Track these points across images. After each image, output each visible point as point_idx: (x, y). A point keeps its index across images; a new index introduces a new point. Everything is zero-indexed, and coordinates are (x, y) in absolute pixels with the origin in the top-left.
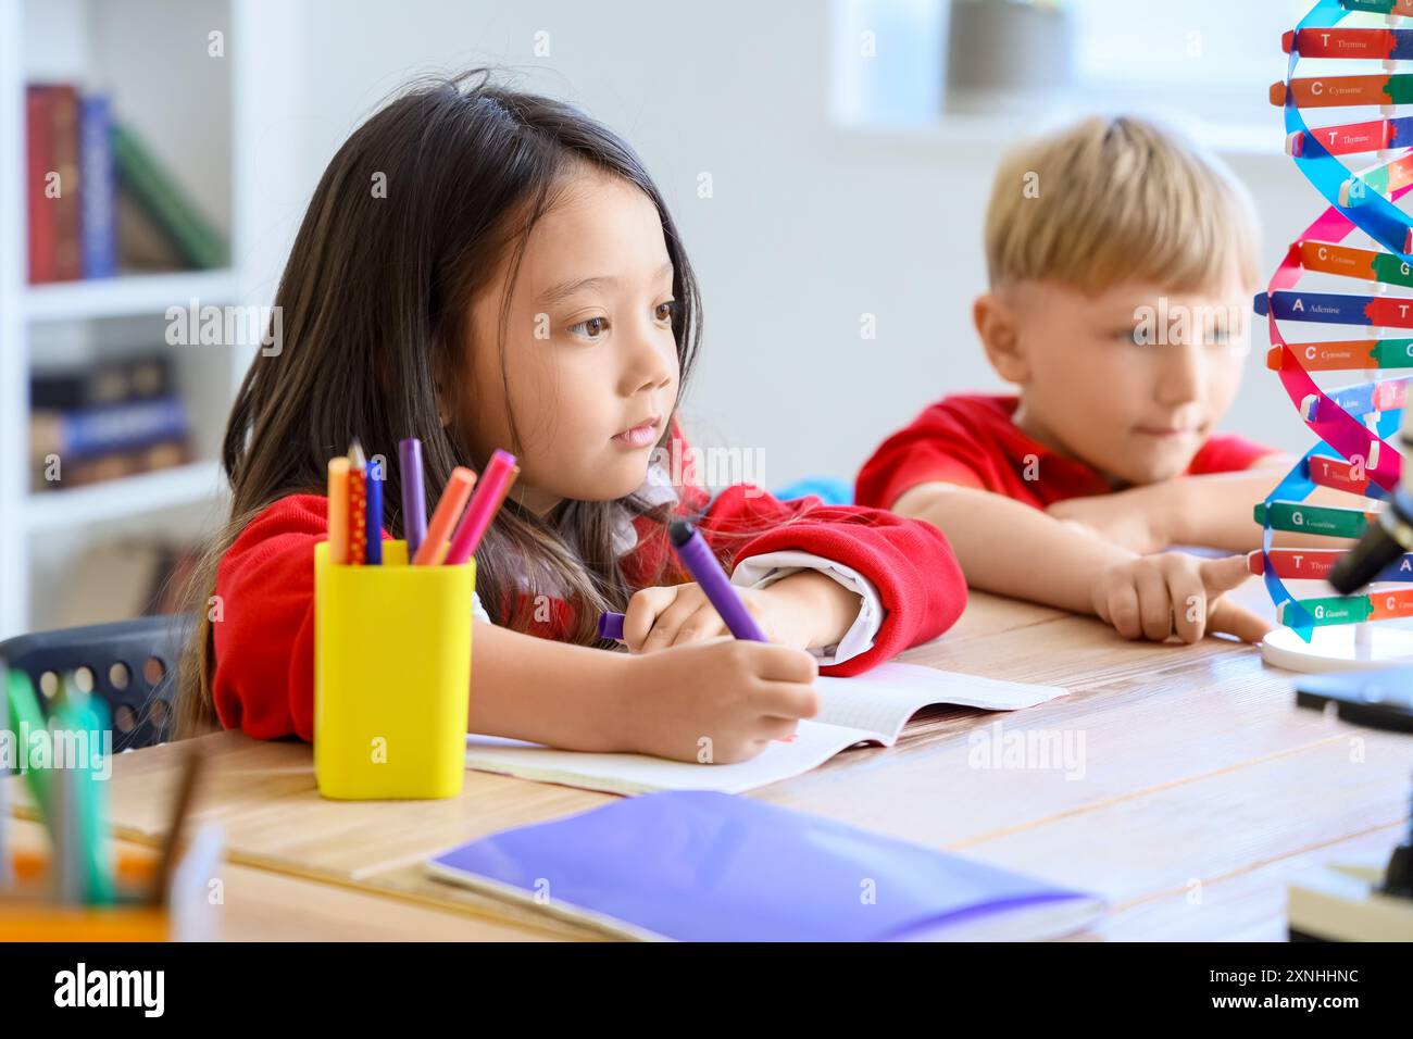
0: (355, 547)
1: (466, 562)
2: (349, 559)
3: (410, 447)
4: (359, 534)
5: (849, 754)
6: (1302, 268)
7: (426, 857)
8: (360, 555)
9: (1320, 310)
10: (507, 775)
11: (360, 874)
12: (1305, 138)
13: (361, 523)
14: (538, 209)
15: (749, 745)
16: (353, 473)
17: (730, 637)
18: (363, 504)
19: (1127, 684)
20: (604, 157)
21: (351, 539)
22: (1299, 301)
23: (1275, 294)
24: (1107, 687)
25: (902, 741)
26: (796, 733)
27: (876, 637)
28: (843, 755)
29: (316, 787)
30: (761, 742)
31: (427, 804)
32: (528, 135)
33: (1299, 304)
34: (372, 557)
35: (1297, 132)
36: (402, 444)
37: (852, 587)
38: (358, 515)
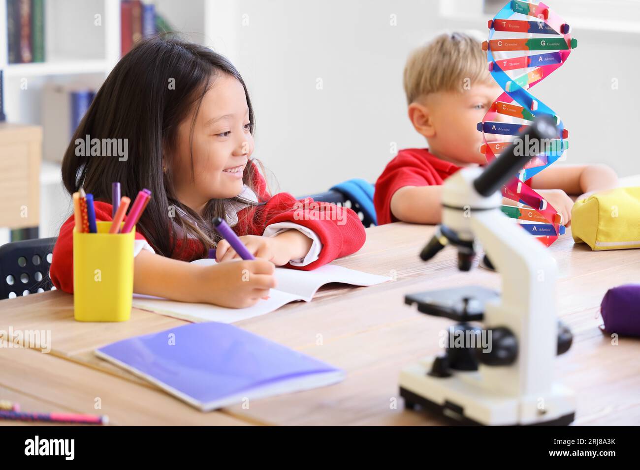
0: (85, 226)
1: (130, 231)
2: (83, 231)
3: (116, 186)
4: (85, 221)
5: (289, 305)
6: (497, 113)
7: (95, 349)
8: (86, 229)
9: (502, 129)
10: (152, 312)
11: (71, 354)
12: (494, 64)
13: (86, 217)
14: (206, 88)
15: (249, 301)
16: (81, 199)
17: (239, 259)
18: (86, 210)
19: (419, 275)
20: (226, 69)
21: (83, 223)
22: (494, 126)
23: (485, 123)
24: (410, 276)
25: (314, 299)
26: (269, 295)
27: (319, 255)
28: (287, 305)
29: (73, 316)
30: (254, 299)
31: (114, 324)
32: (199, 60)
33: (494, 127)
34: (92, 229)
35: (491, 62)
36: (113, 184)
37: (310, 237)
38: (84, 214)
